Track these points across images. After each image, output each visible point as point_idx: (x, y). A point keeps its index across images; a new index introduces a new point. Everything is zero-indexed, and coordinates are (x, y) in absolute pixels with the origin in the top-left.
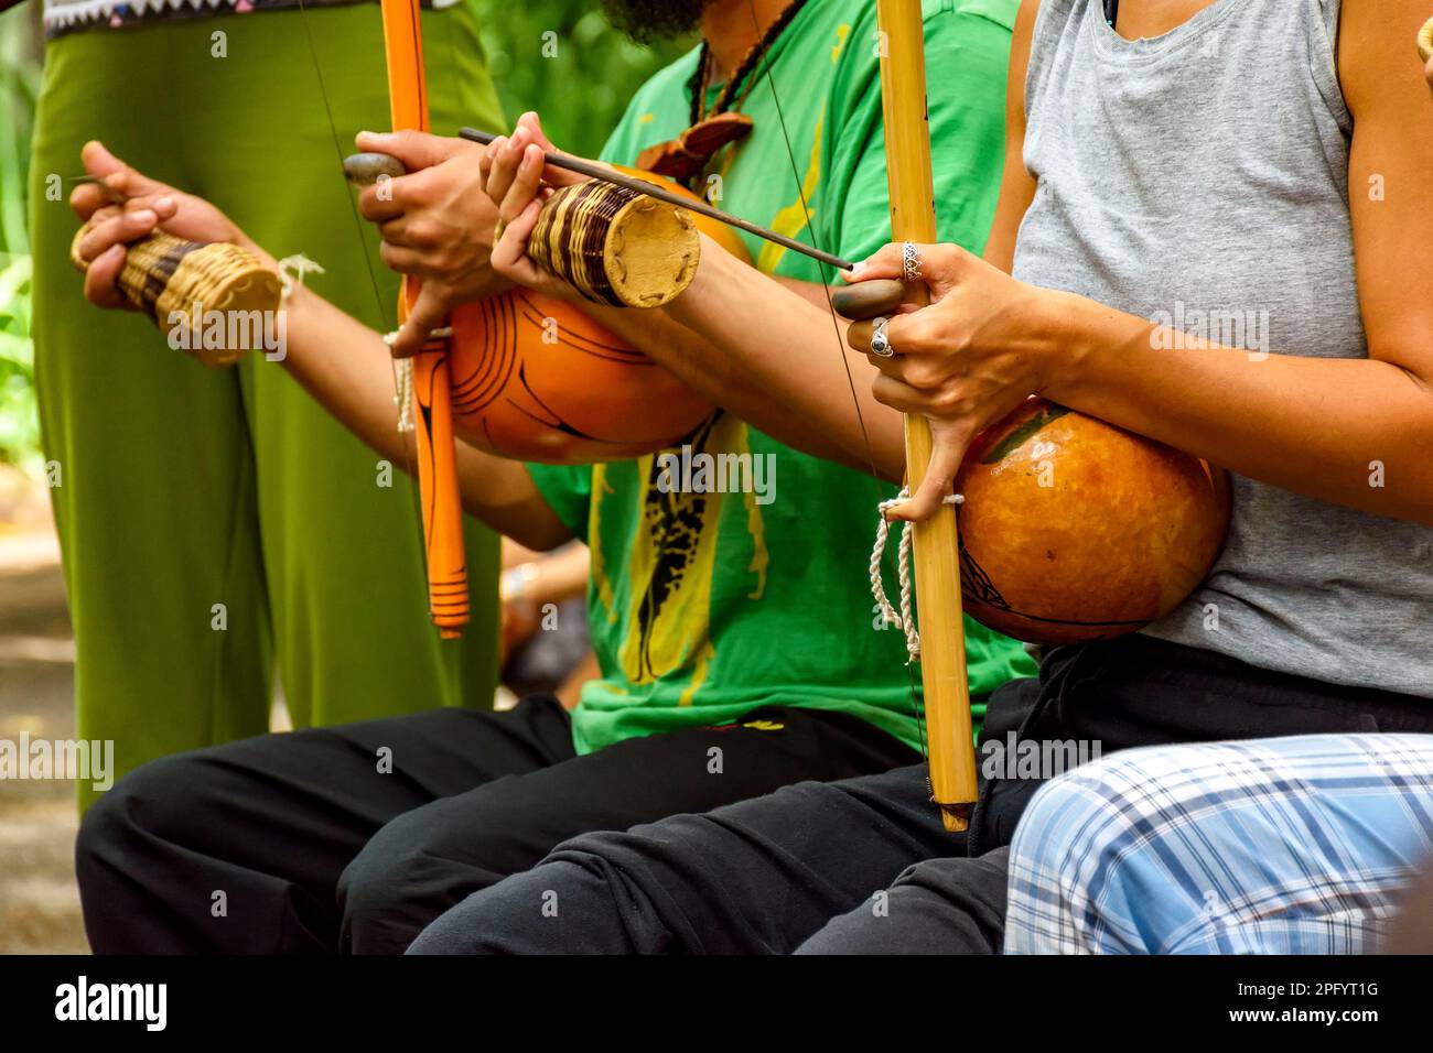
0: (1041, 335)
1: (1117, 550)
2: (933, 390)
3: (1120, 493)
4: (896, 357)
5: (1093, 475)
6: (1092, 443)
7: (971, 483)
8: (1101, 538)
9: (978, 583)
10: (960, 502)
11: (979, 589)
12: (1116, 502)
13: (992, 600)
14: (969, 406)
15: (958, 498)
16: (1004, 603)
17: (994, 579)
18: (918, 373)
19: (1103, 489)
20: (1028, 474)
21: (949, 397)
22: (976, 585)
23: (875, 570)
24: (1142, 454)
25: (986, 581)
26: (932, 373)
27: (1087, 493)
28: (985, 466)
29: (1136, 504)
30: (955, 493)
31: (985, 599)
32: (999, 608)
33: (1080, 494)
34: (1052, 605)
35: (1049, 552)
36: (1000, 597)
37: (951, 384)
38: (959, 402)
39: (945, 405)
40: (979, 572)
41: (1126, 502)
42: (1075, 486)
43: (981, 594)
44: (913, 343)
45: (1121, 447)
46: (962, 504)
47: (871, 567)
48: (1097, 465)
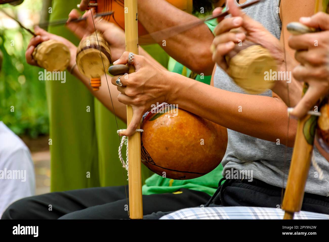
0: (166, 84)
1: (187, 149)
2: (133, 97)
3: (188, 132)
4: (122, 86)
5: (180, 126)
6: (181, 117)
7: (146, 126)
8: (182, 145)
9: (147, 156)
10: (142, 131)
11: (147, 158)
12: (187, 135)
13: (151, 161)
14: (143, 103)
15: (142, 130)
16: (154, 163)
17: (151, 155)
18: (129, 91)
19: (183, 130)
20: (161, 124)
21: (137, 99)
22: (146, 157)
23: (120, 151)
24: (197, 122)
25: (149, 156)
26: (133, 92)
27: (178, 131)
28: (150, 121)
29: (193, 136)
30: (141, 129)
31: (149, 161)
32: (153, 164)
33: (176, 131)
34: (168, 164)
35: (166, 148)
36: (153, 161)
37: (139, 96)
38: (140, 101)
39: (136, 102)
40: (147, 153)
41: (190, 135)
42: (175, 129)
43: (148, 160)
44: (127, 82)
45: (190, 119)
46: (142, 132)
47: (119, 150)
48: (182, 124)
